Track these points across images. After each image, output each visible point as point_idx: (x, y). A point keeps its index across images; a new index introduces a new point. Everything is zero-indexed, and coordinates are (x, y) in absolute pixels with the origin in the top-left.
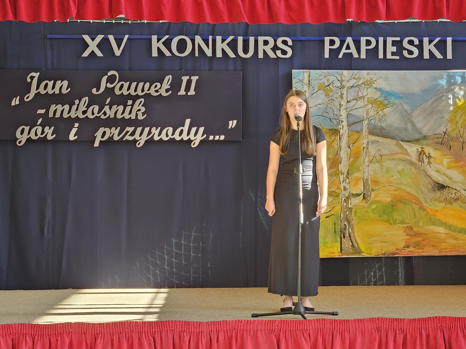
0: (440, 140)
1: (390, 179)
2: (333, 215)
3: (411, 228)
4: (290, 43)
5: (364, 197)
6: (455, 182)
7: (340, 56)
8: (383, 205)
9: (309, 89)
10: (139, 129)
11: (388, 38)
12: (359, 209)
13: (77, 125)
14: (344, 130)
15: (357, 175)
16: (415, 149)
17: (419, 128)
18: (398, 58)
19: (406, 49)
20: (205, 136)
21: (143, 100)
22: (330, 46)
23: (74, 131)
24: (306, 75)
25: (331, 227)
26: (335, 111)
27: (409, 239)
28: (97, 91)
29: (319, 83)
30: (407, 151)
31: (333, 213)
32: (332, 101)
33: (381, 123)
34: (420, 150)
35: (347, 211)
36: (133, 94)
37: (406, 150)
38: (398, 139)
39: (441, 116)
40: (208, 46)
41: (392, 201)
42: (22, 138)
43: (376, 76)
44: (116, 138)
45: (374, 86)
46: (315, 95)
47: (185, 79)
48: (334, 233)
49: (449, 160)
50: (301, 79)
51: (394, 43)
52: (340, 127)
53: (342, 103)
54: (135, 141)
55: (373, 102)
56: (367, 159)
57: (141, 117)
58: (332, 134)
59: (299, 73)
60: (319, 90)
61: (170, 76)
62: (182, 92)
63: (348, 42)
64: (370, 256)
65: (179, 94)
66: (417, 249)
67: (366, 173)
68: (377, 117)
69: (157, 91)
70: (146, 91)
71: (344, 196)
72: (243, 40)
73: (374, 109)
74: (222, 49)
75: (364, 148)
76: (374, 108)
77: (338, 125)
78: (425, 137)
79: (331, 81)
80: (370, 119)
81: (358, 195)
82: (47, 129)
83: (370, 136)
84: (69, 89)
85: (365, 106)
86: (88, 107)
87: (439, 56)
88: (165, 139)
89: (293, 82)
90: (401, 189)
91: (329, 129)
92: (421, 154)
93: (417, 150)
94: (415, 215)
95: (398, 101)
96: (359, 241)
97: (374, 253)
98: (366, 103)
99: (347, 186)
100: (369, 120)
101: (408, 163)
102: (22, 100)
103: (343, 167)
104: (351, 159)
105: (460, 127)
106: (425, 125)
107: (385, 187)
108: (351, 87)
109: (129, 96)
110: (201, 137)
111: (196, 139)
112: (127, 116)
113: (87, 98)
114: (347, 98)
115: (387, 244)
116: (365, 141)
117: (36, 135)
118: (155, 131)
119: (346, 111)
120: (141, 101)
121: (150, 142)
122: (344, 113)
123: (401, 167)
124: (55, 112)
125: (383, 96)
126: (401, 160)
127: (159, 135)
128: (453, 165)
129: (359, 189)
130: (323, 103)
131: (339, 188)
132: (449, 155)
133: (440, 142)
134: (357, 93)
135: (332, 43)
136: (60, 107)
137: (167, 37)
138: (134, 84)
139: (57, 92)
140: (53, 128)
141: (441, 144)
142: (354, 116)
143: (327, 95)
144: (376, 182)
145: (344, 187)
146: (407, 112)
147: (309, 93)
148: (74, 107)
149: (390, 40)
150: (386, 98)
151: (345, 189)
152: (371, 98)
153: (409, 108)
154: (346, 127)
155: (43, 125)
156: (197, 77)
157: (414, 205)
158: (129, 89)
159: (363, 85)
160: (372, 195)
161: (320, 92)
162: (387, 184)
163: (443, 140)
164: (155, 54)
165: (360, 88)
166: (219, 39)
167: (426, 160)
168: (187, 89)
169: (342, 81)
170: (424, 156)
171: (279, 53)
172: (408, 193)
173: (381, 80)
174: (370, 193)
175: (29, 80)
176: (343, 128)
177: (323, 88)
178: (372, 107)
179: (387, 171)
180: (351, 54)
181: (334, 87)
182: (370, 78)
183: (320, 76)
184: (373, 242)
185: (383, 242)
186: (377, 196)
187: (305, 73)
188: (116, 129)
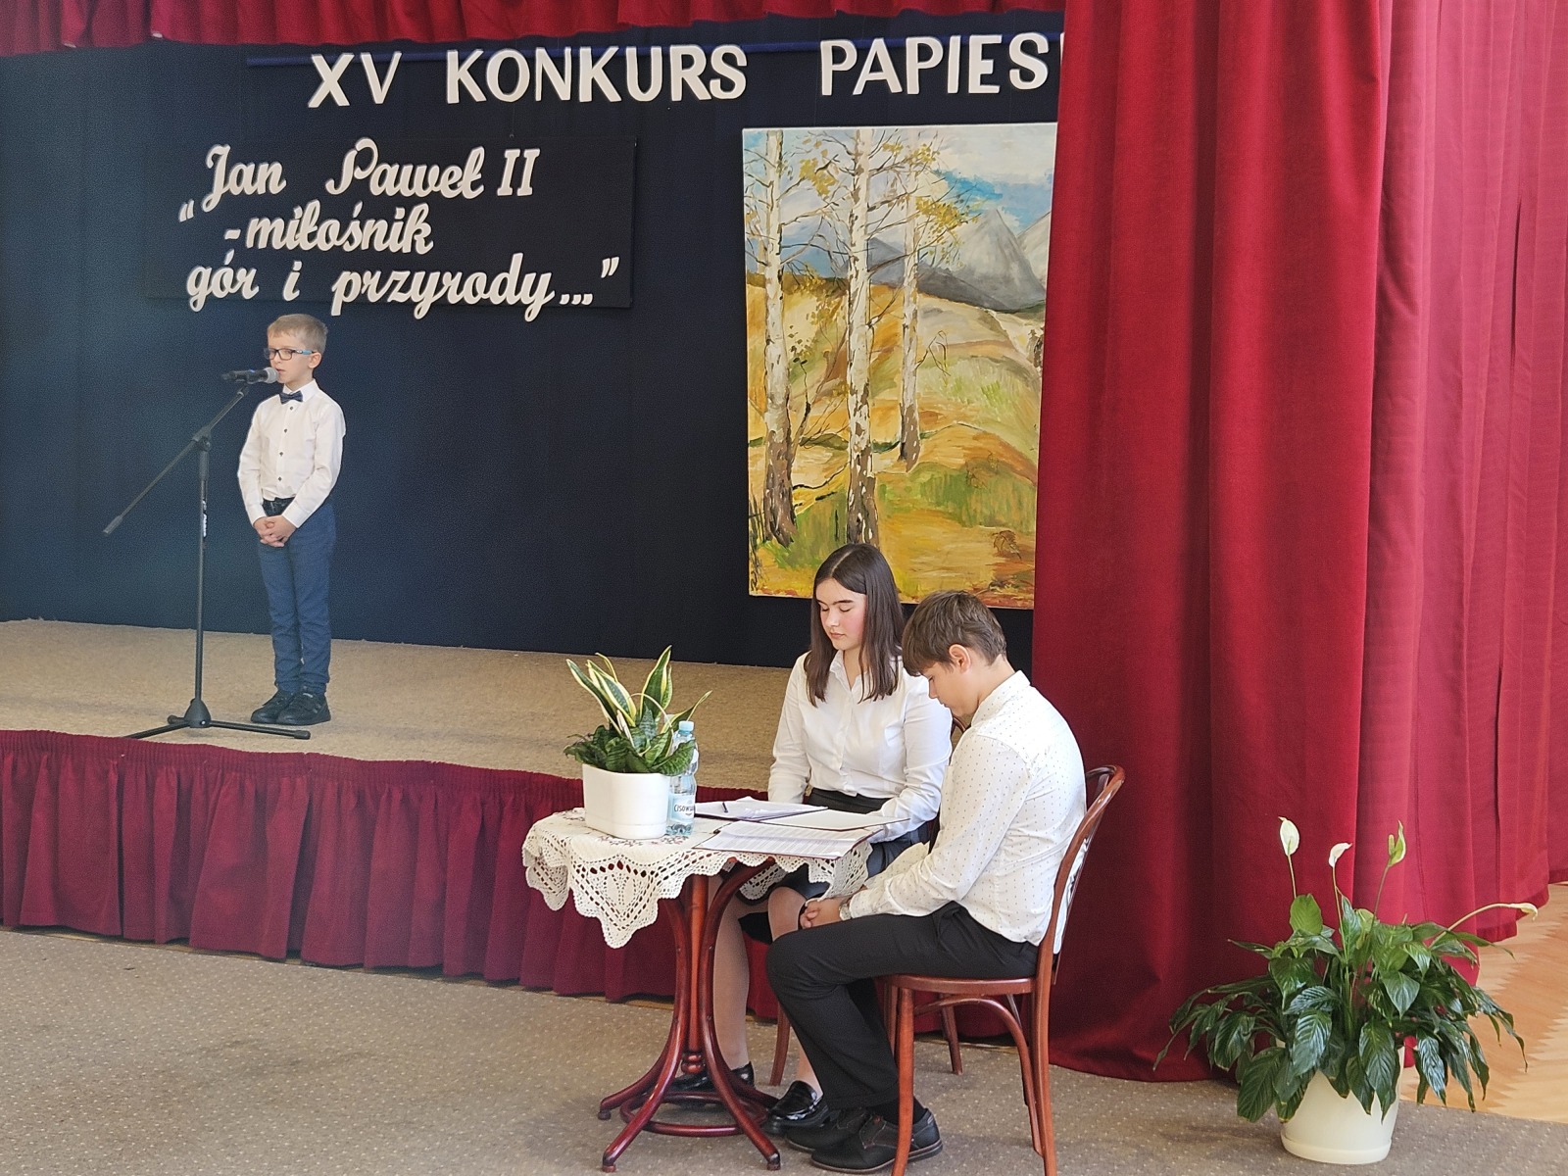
1: (964, 409)
2: (833, 493)
3: (1010, 537)
4: (742, 61)
5: (903, 454)
7: (858, 90)
8: (945, 476)
9: (779, 177)
11: (971, 37)
12: (889, 482)
13: (298, 265)
14: (860, 284)
15: (886, 395)
16: (1027, 330)
17: (1038, 277)
18: (995, 89)
19: (1016, 66)
21: (425, 207)
22: (834, 62)
23: (293, 278)
24: (773, 141)
25: (828, 525)
26: (840, 232)
27: (1004, 565)
28: (337, 186)
29: (803, 161)
30: (1007, 337)
31: (833, 489)
32: (835, 207)
33: (947, 262)
34: (1038, 333)
35: (863, 485)
36: (407, 193)
37: (1004, 334)
38: (986, 305)
40: (562, 75)
41: (966, 464)
42: (198, 293)
43: (939, 139)
45: (934, 166)
46: (792, 192)
47: (511, 155)
48: (834, 539)
50: (763, 153)
51: (987, 51)
52: (849, 274)
53: (856, 212)
54: (410, 305)
55: (930, 208)
56: (912, 356)
57: (422, 249)
58: (833, 292)
59: (756, 138)
60: (803, 179)
61: (480, 151)
63: (876, 53)
66: (1023, 592)
67: (910, 392)
68: (939, 249)
69: (453, 187)
70: (432, 188)
71: (856, 448)
72: (639, 58)
73: (932, 227)
74: (593, 80)
75: (905, 327)
76: (933, 224)
77: (847, 268)
79: (830, 156)
80: (922, 253)
81: (891, 447)
83: (919, 297)
84: (284, 184)
85: (910, 219)
88: (471, 300)
89: (744, 161)
90: (989, 434)
91: (826, 279)
93: (1031, 336)
94: (1020, 503)
95: (988, 206)
97: (922, 594)
98: (914, 210)
99: (864, 425)
100: (920, 256)
101: (1008, 370)
102: (197, 209)
103: (856, 376)
104: (875, 356)
107: (951, 429)
108: (878, 170)
110: (547, 295)
114: (866, 199)
115: (953, 575)
116: (909, 311)
117: (222, 288)
118: (451, 282)
119: (865, 233)
120: (422, 211)
121: (440, 306)
122: (859, 239)
123: (991, 378)
125: (955, 192)
126: (991, 359)
127: (458, 292)
129: (892, 432)
130: (814, 213)
131: (846, 429)
134: (892, 185)
135: (839, 55)
137: (477, 54)
139: (262, 191)
142: (884, 245)
143: (823, 192)
144: (931, 416)
145: (858, 425)
146: (1012, 234)
147: (779, 187)
149: (977, 42)
150: (961, 198)
151: (859, 431)
152: (927, 199)
153: (1017, 224)
154: (863, 274)
156: (536, 152)
157: (1018, 476)
160: (922, 447)
161: (807, 184)
162: (955, 422)
164: (453, 97)
165: (898, 173)
166: (585, 53)
169: (858, 154)
171: (715, 84)
172: (1007, 446)
173: (949, 150)
174: (918, 443)
175: (209, 164)
176: (856, 277)
177: (812, 173)
178: (928, 222)
179: (959, 388)
180: (884, 82)
181: (837, 172)
182: (925, 145)
183: (805, 142)
184: (919, 566)
185: (943, 568)
186: (932, 451)
187: (771, 138)
188: (372, 275)
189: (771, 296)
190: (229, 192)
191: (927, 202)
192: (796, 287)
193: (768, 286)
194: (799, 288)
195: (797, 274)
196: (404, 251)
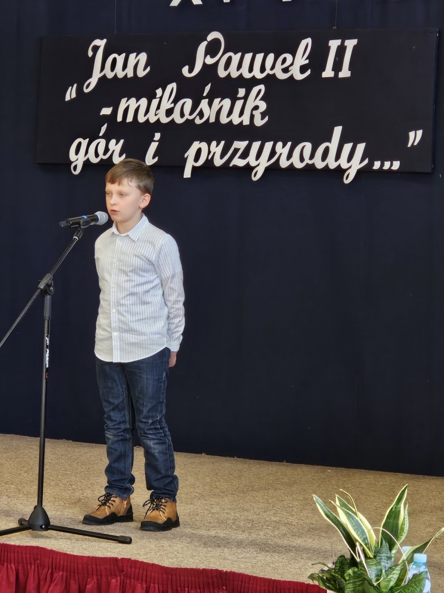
10: (256, 145)
13: (158, 136)
20: (367, 161)
21: (262, 87)
23: (153, 147)
28: (191, 71)
36: (247, 75)
44: (218, 162)
47: (334, 44)
54: (249, 169)
57: (259, 122)
61: (309, 41)
62: (329, 72)
65: (324, 75)
69: (286, 70)
70: (268, 71)
82: (113, 144)
86: (175, 102)
88: (299, 165)
109: (241, 81)
111: (351, 167)
112: (236, 120)
113: (174, 85)
118: (282, 150)
120: (260, 91)
121: (273, 170)
124: (126, 111)
127: (288, 159)
136: (133, 103)
138: (249, 57)
139: (130, 74)
140: (122, 142)
148: (155, 103)
155: (108, 137)
156: (354, 42)
158: (239, 67)
168: (338, 65)
188: (217, 145)
190: (104, 76)
196: (244, 124)
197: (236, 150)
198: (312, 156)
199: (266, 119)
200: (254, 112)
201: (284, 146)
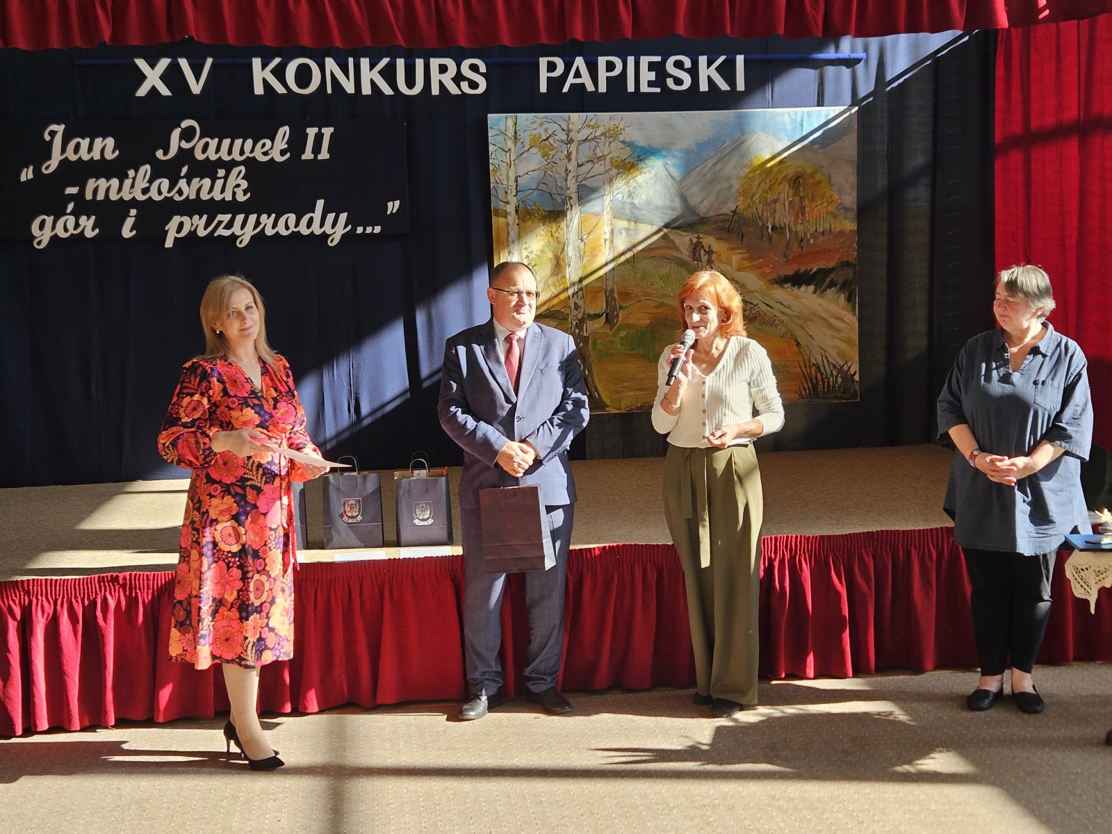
0: (727, 224)
1: (648, 290)
4: (483, 69)
5: (607, 320)
6: (750, 291)
7: (566, 89)
8: (637, 331)
9: (515, 146)
10: (240, 218)
11: (642, 57)
12: (599, 338)
13: (133, 212)
14: (574, 214)
16: (687, 240)
17: (693, 205)
18: (658, 90)
19: (671, 76)
20: (350, 227)
21: (243, 168)
22: (548, 72)
23: (129, 222)
24: (510, 122)
26: (558, 181)
28: (165, 153)
29: (531, 135)
30: (674, 243)
32: (554, 165)
33: (633, 198)
34: (695, 240)
35: (580, 342)
36: (226, 158)
37: (673, 241)
39: (727, 185)
40: (348, 77)
41: (651, 324)
42: (42, 235)
43: (624, 121)
44: (202, 233)
45: (621, 138)
46: (525, 155)
47: (312, 132)
49: (740, 256)
50: (503, 129)
51: (652, 66)
52: (566, 207)
53: (570, 168)
54: (234, 237)
55: (620, 164)
57: (241, 198)
58: (555, 219)
59: (499, 120)
60: (532, 146)
61: (287, 128)
62: (308, 155)
63: (578, 66)
64: (618, 412)
65: (304, 157)
67: (611, 280)
68: (627, 189)
69: (265, 154)
70: (247, 154)
71: (575, 319)
72: (406, 66)
74: (372, 82)
75: (606, 240)
76: (621, 174)
77: (564, 203)
78: (703, 221)
79: (550, 132)
81: (598, 316)
82: (83, 219)
83: (615, 221)
84: (117, 153)
85: (606, 171)
86: (151, 181)
87: (724, 86)
88: (284, 233)
89: (489, 135)
90: (665, 304)
91: (549, 211)
92: (697, 247)
93: (690, 242)
95: (658, 162)
96: (600, 389)
97: (624, 406)
98: (608, 166)
99: (580, 303)
100: (614, 195)
101: (675, 264)
102: (37, 171)
103: (574, 272)
104: (587, 259)
105: (757, 201)
106: (702, 202)
107: (640, 303)
108: (584, 141)
109: (220, 163)
110: (345, 228)
111: (335, 233)
112: (217, 196)
113: (148, 167)
114: (576, 159)
116: (608, 229)
117: (66, 230)
118: (267, 220)
119: (576, 181)
120: (240, 171)
121: (259, 238)
122: (572, 184)
123: (664, 270)
124: (96, 191)
125: (636, 154)
126: (665, 257)
127: (274, 228)
128: (746, 263)
129: (600, 306)
130: (539, 169)
131: (567, 306)
132: (740, 248)
133: (727, 227)
135: (551, 67)
136: (102, 183)
137: (277, 60)
138: (227, 142)
139: (97, 156)
140: (93, 218)
141: (729, 231)
142: (589, 188)
143: (546, 155)
144: (625, 295)
145: (576, 304)
146: (674, 180)
147: (515, 152)
148: (128, 183)
149: (645, 60)
150: (640, 157)
151: (577, 307)
152: (616, 159)
153: (677, 173)
154: (576, 207)
155: (76, 214)
156: (331, 130)
158: (218, 150)
159: (603, 137)
160: (620, 315)
161: (534, 150)
162: (643, 298)
163: (731, 224)
164: (259, 90)
166: (365, 62)
167: (705, 258)
168: (317, 149)
169: (569, 131)
170: (702, 252)
171: (464, 85)
173: (631, 128)
174: (618, 313)
175: (47, 138)
176: (571, 209)
177: (537, 143)
178: (618, 174)
179: (644, 277)
180: (583, 85)
181: (555, 142)
182: (614, 125)
183: (532, 123)
184: (622, 389)
185: (638, 389)
186: (627, 318)
187: (508, 120)
188: (200, 218)
189: (511, 223)
190: (66, 158)
191: (616, 161)
192: (528, 217)
193: (509, 217)
194: (530, 218)
195: (529, 208)
196: (226, 199)
197: (220, 222)
198: (296, 226)
199: (249, 195)
200: (235, 190)
201: (268, 218)
